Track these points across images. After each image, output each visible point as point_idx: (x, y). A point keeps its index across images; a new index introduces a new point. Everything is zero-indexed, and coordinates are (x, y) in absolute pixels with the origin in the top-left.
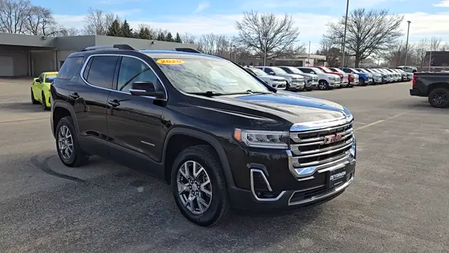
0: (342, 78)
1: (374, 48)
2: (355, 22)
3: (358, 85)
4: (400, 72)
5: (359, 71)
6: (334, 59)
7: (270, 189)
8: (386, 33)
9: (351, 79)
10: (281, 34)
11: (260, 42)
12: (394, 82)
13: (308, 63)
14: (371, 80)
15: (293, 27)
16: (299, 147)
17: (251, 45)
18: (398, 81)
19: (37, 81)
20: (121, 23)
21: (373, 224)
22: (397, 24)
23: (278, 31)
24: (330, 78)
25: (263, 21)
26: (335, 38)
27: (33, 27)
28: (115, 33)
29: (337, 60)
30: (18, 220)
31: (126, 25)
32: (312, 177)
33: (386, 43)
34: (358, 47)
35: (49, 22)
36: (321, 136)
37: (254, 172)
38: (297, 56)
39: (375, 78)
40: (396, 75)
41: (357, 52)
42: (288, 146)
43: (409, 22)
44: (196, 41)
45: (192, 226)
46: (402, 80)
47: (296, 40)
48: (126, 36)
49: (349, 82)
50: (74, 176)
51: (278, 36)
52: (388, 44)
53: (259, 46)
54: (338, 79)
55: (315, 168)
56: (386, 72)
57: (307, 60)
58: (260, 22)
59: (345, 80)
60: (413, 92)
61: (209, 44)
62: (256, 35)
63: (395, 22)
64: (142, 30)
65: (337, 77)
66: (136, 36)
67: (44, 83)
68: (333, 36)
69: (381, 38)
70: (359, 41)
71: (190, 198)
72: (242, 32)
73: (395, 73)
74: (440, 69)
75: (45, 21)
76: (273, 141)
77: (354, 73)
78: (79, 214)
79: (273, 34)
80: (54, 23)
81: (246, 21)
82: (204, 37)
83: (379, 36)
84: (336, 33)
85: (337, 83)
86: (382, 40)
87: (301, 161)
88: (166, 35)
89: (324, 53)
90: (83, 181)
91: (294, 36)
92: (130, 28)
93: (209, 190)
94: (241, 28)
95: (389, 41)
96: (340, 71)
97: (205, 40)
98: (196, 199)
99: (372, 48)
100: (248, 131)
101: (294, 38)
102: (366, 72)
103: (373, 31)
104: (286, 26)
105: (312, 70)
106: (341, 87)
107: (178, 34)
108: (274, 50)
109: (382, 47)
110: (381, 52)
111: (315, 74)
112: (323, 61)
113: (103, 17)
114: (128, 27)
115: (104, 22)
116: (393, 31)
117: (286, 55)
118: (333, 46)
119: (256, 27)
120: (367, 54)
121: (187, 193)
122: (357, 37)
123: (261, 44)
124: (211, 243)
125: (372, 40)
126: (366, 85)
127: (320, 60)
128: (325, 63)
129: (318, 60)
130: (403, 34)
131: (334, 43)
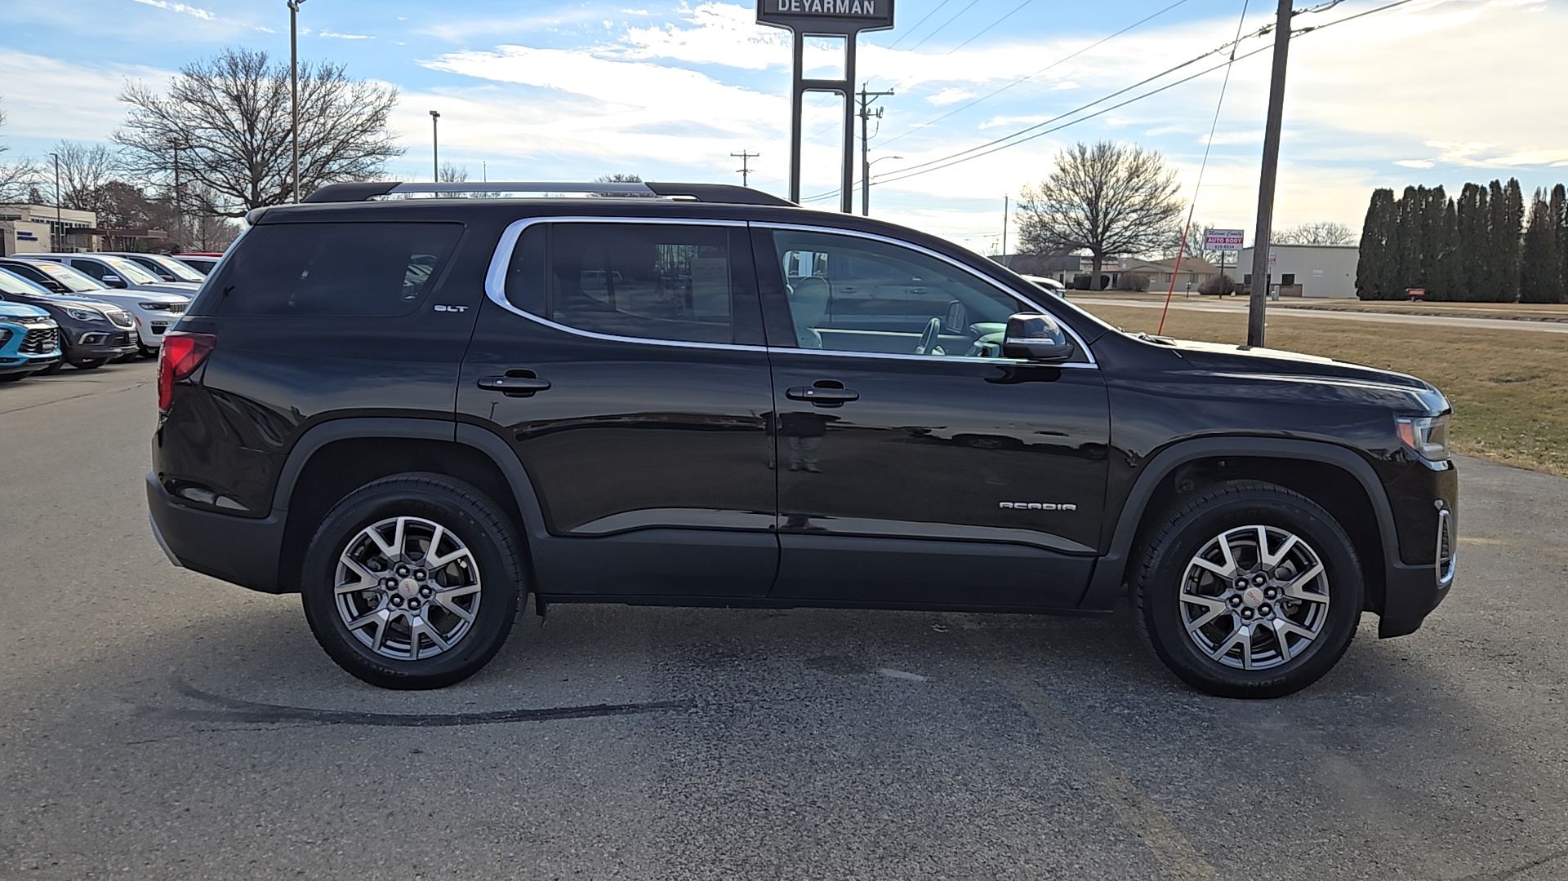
2: (237, 99)
8: (344, 143)
22: (377, 117)
34: (255, 187)
57: (21, 227)
83: (323, 151)
84: (164, 131)
86: (334, 165)
112: (86, 232)
116: (364, 137)
127: (74, 226)
128: (95, 237)
129: (65, 227)
130: (398, 151)
131: (161, 169)
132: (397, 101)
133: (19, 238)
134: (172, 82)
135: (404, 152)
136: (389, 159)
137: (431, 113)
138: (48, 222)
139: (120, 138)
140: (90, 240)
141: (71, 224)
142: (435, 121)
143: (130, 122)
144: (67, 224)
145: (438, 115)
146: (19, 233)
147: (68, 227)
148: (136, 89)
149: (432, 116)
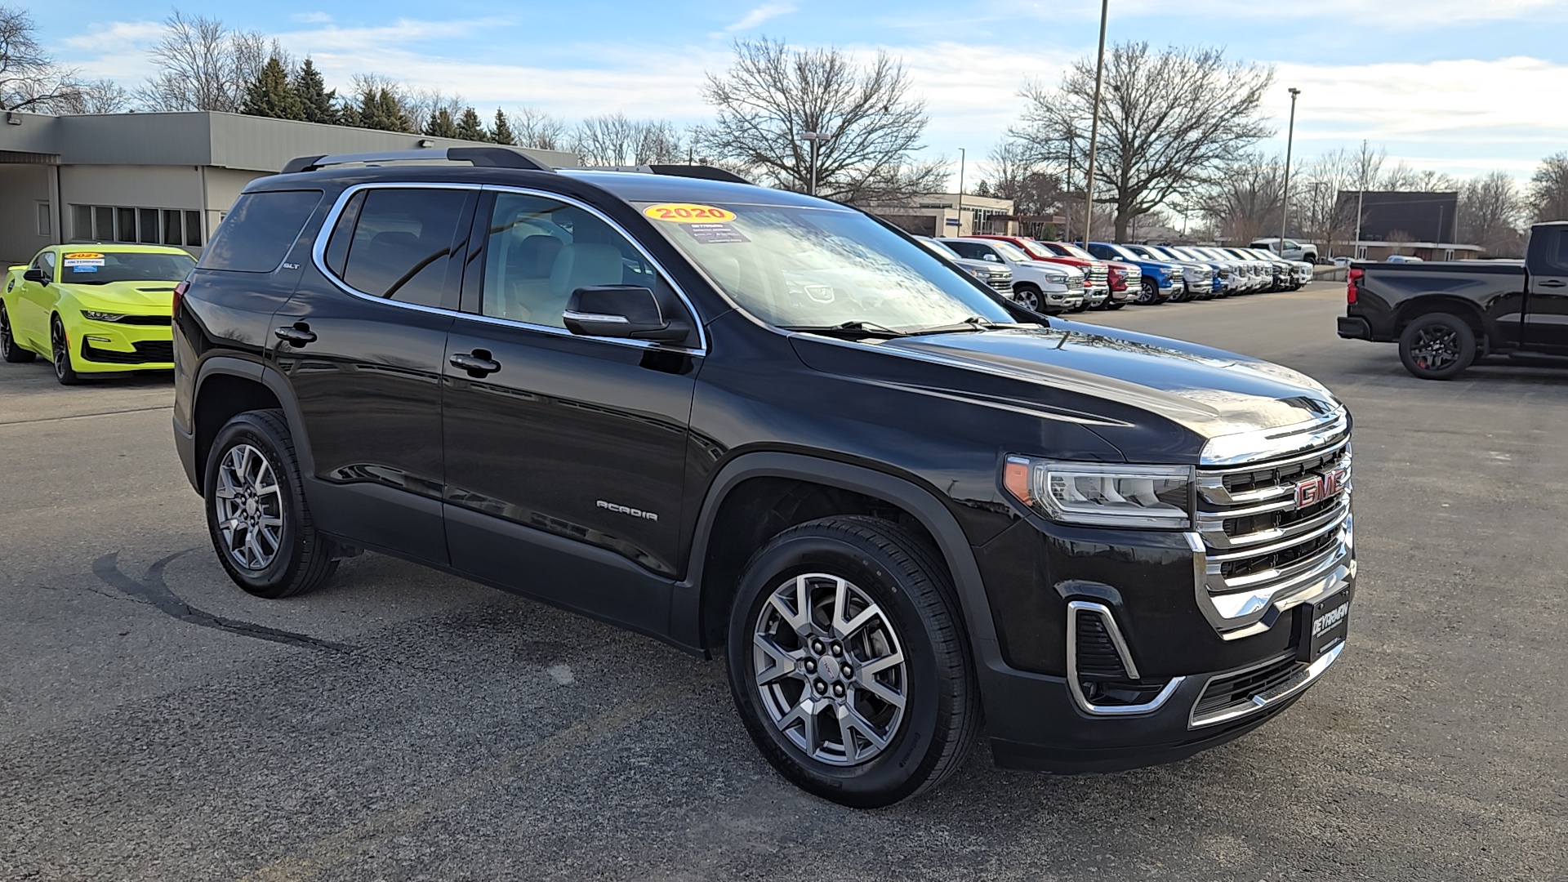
0: (1088, 276)
1: (1178, 176)
2: (1117, 88)
3: (1136, 303)
4: (1267, 259)
5: (1139, 253)
6: (1037, 212)
7: (1134, 673)
8: (1216, 126)
9: (1115, 281)
10: (865, 121)
11: (795, 148)
12: (1250, 291)
13: (955, 223)
14: (1180, 285)
15: (906, 100)
16: (1227, 521)
17: (760, 159)
18: (1264, 290)
19: (29, 276)
20: (293, 66)
21: (1416, 780)
22: (1251, 99)
23: (856, 113)
24: (1050, 278)
25: (804, 79)
26: (1047, 140)
28: (272, 107)
29: (1050, 217)
30: (155, 801)
31: (310, 78)
32: (1260, 628)
33: (1216, 162)
34: (1125, 173)
35: (19, 62)
36: (1284, 480)
37: (1080, 613)
38: (918, 200)
39: (1190, 278)
40: (1257, 271)
41: (1123, 189)
42: (1190, 518)
43: (1295, 92)
44: (563, 142)
45: (807, 803)
46: (1275, 287)
47: (916, 144)
48: (310, 118)
49: (1111, 290)
50: (287, 628)
51: (856, 128)
52: (1222, 165)
53: (790, 162)
54: (1077, 282)
55: (1266, 593)
56: (1223, 259)
57: (950, 214)
58: (792, 79)
59: (1099, 286)
60: (1347, 328)
61: (610, 153)
62: (777, 127)
63: (1243, 93)
64: (370, 98)
65: (1073, 272)
66: (348, 118)
67: (57, 283)
68: (1042, 136)
69: (1198, 143)
70: (1129, 151)
71: (807, 706)
72: (728, 115)
73: (1249, 261)
74: (1386, 252)
76: (1135, 500)
77: (1125, 260)
78: (377, 770)
79: (837, 122)
80: (37, 64)
81: (746, 76)
82: (589, 126)
83: (1193, 135)
84: (1051, 124)
85: (1073, 295)
86: (1203, 150)
87: (1232, 569)
88: (457, 118)
89: (1007, 189)
90: (337, 648)
91: (910, 129)
92: (326, 91)
93: (895, 687)
94: (726, 98)
95: (1226, 153)
96: (1080, 254)
97: (596, 140)
98: (829, 709)
99: (1171, 174)
100: (1053, 465)
101: (910, 138)
102: (1161, 257)
103: (1173, 121)
104: (884, 94)
105: (989, 250)
106: (1085, 307)
107: (500, 115)
108: (842, 177)
109: (1204, 174)
110: (1202, 189)
111: (1001, 261)
112: (1003, 218)
113: (226, 44)
114: (319, 84)
115: (227, 64)
116: (1236, 120)
117: (879, 194)
118: (1040, 167)
119: (780, 98)
120: (1153, 195)
121: (793, 688)
122: (1122, 137)
123: (798, 156)
124: (901, 863)
125: (1171, 152)
126: (1160, 300)
127: (994, 214)
128: (1010, 224)
129: (987, 214)
130: (1270, 133)
131: (1045, 159)
132: (1275, 79)
133: (947, 224)
134: (1063, 77)
135: (1275, 133)
136: (1261, 141)
137: (1290, 90)
138: (973, 210)
139: (1011, 131)
140: (1006, 225)
141: (992, 212)
142: (1294, 99)
143: (1022, 116)
144: (988, 212)
145: (1299, 92)
146: (948, 220)
147: (989, 214)
148: (1032, 85)
149: (1291, 94)
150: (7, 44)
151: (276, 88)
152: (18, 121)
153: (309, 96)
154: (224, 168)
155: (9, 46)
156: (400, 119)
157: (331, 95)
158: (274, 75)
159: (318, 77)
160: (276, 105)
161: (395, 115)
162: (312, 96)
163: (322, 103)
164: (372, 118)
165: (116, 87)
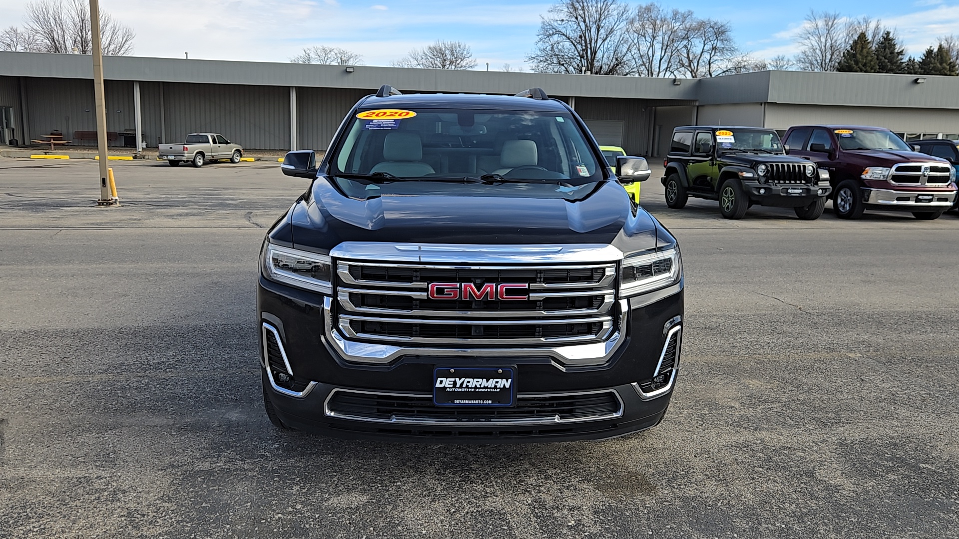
7: (290, 371)
16: (352, 294)
27: (690, 62)
28: (857, 63)
31: (887, 42)
35: (722, 50)
36: (422, 280)
42: (333, 289)
48: (883, 69)
64: (929, 53)
75: (714, 48)
80: (732, 50)
92: (898, 50)
114: (893, 46)
150: (717, 40)
151: (862, 51)
152: (679, 83)
153: (885, 54)
154: (776, 103)
155: (718, 41)
156: (949, 65)
157: (901, 53)
158: (861, 43)
159: (893, 42)
160: (860, 62)
161: (946, 62)
162: (887, 54)
163: (893, 58)
164: (929, 64)
165: (786, 59)
